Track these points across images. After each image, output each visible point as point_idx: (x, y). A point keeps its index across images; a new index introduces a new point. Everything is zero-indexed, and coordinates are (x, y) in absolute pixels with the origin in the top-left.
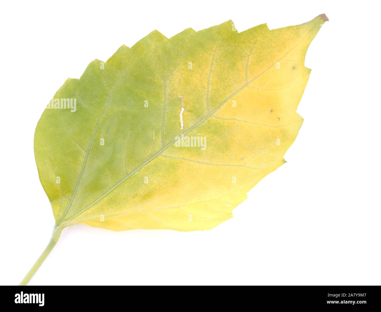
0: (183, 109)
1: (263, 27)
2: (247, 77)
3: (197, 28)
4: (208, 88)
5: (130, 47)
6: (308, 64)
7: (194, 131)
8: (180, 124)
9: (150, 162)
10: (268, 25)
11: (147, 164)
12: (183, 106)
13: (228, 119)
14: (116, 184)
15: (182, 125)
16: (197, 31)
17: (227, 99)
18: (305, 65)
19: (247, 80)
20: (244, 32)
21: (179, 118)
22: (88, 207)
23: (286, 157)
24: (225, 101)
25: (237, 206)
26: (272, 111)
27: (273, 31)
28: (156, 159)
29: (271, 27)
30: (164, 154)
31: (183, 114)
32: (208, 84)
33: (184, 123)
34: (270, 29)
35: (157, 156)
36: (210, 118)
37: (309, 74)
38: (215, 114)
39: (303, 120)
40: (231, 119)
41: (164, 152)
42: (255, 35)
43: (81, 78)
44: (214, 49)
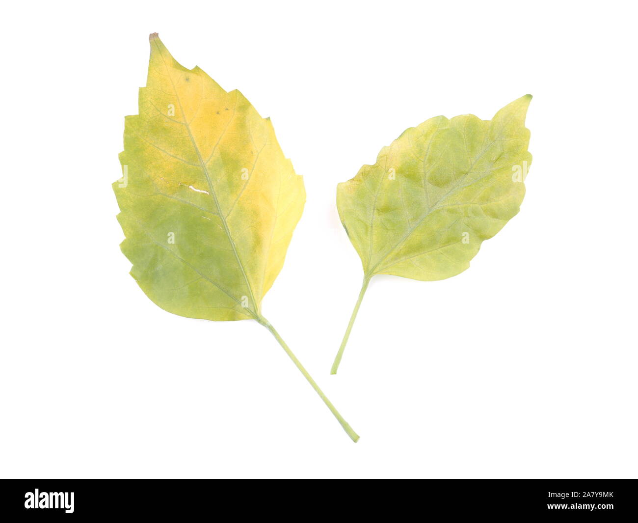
0: (191, 187)
1: (141, 91)
2: (180, 123)
3: (121, 148)
4: (179, 159)
5: (119, 211)
6: (190, 67)
7: (213, 184)
8: (204, 194)
9: (228, 230)
10: (141, 87)
11: (229, 233)
12: (187, 186)
13: (213, 152)
14: (238, 263)
15: (206, 192)
16: (123, 150)
17: (194, 146)
18: (190, 69)
19: (183, 124)
20: (139, 109)
21: (198, 192)
22: (250, 291)
23: (264, 116)
24: (196, 149)
25: (294, 170)
26: (218, 113)
27: (148, 84)
28: (228, 224)
29: (144, 85)
30: (226, 215)
31: (195, 188)
32: (175, 157)
33: (204, 190)
34: (145, 86)
35: (225, 222)
36: (207, 167)
37: (200, 69)
38: (205, 162)
39: (237, 90)
40: (214, 149)
41: (223, 215)
42: (146, 101)
43: (132, 263)
44: (144, 141)
